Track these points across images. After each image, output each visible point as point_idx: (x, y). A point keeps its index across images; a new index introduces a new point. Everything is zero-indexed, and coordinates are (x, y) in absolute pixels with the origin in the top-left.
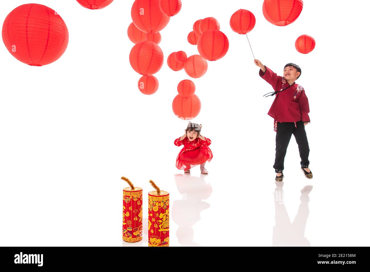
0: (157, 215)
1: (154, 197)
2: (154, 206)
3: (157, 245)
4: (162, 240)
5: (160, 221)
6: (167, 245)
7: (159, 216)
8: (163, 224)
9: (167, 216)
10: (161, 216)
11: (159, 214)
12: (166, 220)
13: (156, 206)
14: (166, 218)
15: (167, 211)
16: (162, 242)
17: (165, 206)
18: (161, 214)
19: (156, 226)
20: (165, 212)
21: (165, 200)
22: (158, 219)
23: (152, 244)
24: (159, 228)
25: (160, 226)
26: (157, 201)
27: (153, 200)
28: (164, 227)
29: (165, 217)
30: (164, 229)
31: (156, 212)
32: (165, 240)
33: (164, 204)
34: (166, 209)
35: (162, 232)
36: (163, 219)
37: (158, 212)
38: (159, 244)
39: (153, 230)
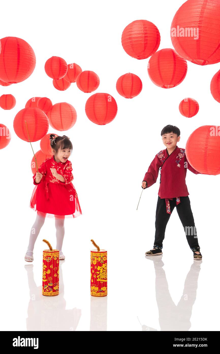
0: (96, 267)
1: (93, 253)
2: (94, 260)
3: (96, 292)
4: (100, 288)
5: (98, 273)
6: (104, 293)
7: (97, 268)
8: (100, 275)
9: (103, 269)
10: (99, 268)
11: (97, 267)
12: (103, 272)
13: (95, 260)
14: (103, 271)
15: (103, 265)
16: (100, 290)
17: (102, 261)
18: (99, 267)
19: (95, 276)
20: (102, 266)
21: (102, 256)
22: (96, 270)
23: (92, 291)
24: (97, 278)
25: (98, 276)
26: (96, 256)
27: (93, 255)
28: (101, 278)
29: (102, 269)
30: (101, 279)
31: (95, 265)
32: (102, 289)
33: (101, 259)
34: (103, 263)
35: (99, 282)
36: (100, 271)
37: (96, 265)
38: (97, 291)
39: (93, 280)
